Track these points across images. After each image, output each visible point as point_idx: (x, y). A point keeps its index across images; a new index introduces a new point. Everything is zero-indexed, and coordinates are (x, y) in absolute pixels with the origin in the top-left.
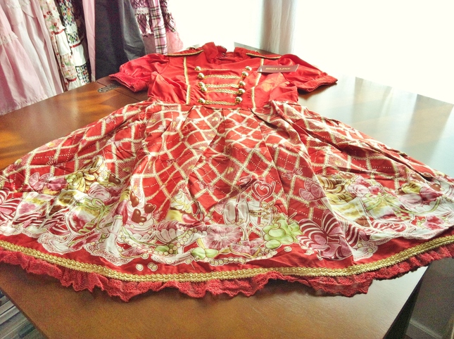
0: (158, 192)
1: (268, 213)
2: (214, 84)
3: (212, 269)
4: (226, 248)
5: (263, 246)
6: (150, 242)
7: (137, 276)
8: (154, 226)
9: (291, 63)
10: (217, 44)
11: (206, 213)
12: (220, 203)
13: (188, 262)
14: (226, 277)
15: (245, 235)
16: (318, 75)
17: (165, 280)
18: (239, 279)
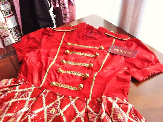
2: (73, 61)
9: (134, 45)
10: (87, 23)
16: (151, 62)
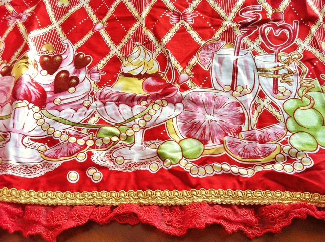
0: (91, 33)
1: (290, 72)
3: (194, 182)
4: (217, 144)
5: (285, 142)
6: (89, 122)
7: (69, 195)
8: (92, 94)
11: (180, 69)
12: (205, 47)
13: (153, 168)
14: (218, 201)
15: (250, 121)
17: (115, 203)
18: (240, 206)
